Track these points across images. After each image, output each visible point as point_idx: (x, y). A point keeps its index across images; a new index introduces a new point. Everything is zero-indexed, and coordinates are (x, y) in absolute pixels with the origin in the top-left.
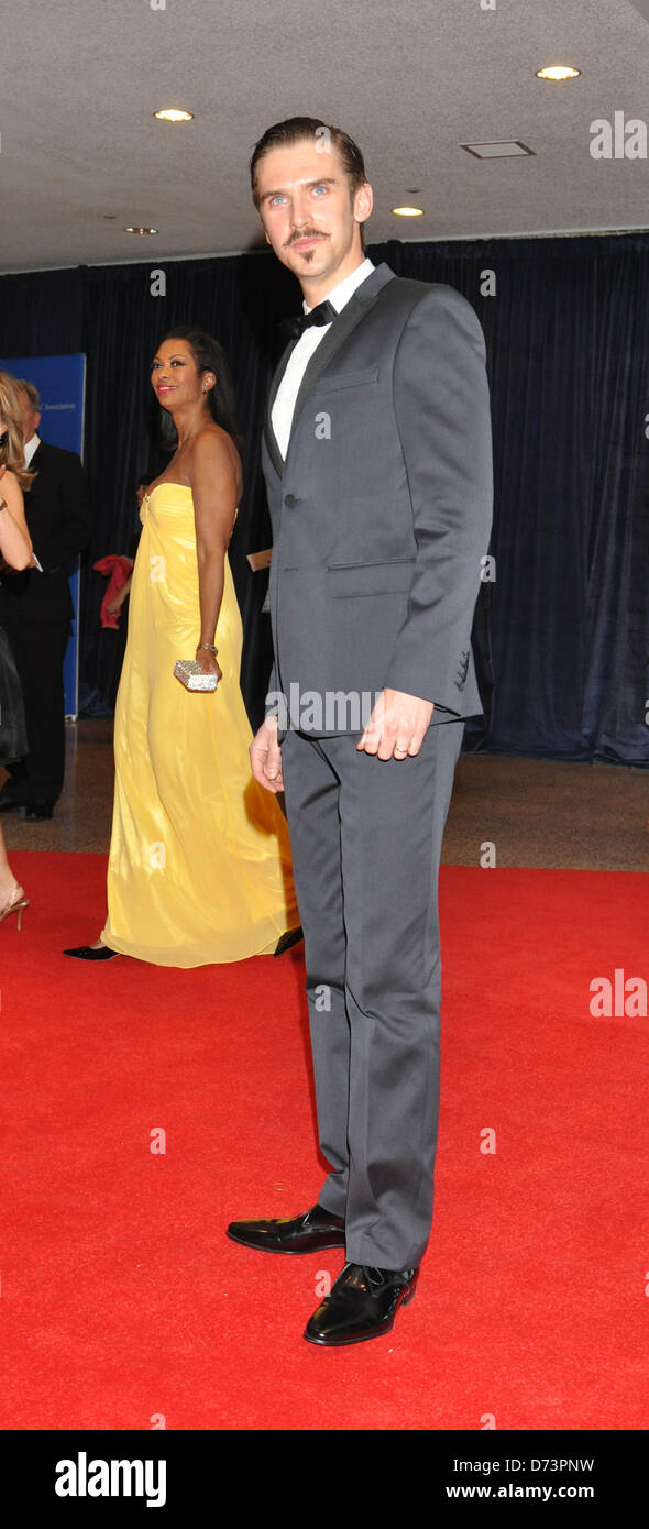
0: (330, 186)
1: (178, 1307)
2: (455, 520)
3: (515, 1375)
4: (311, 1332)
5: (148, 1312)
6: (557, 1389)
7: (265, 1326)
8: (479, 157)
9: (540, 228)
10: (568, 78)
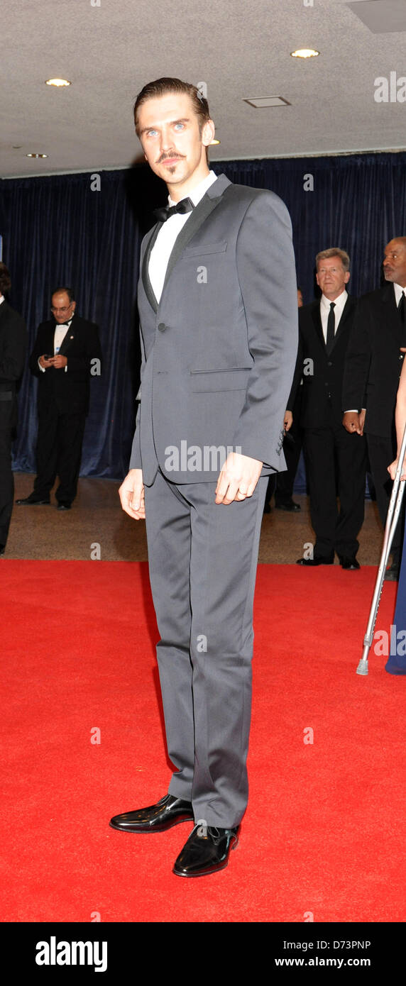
0: (186, 123)
1: (78, 845)
2: (277, 343)
3: (293, 884)
4: (177, 868)
5: (58, 849)
6: (320, 892)
7: (133, 856)
8: (255, 107)
9: (295, 151)
10: (312, 57)
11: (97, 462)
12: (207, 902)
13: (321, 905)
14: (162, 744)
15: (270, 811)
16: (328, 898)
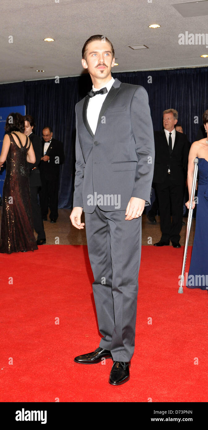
1: (60, 369)
3: (154, 386)
5: (52, 371)
6: (166, 389)
7: (85, 374)
8: (134, 49)
9: (150, 68)
10: (157, 28)
11: (67, 202)
12: (117, 394)
13: (166, 395)
14: (96, 325)
15: (144, 354)
16: (169, 392)
